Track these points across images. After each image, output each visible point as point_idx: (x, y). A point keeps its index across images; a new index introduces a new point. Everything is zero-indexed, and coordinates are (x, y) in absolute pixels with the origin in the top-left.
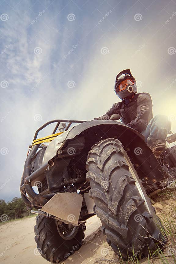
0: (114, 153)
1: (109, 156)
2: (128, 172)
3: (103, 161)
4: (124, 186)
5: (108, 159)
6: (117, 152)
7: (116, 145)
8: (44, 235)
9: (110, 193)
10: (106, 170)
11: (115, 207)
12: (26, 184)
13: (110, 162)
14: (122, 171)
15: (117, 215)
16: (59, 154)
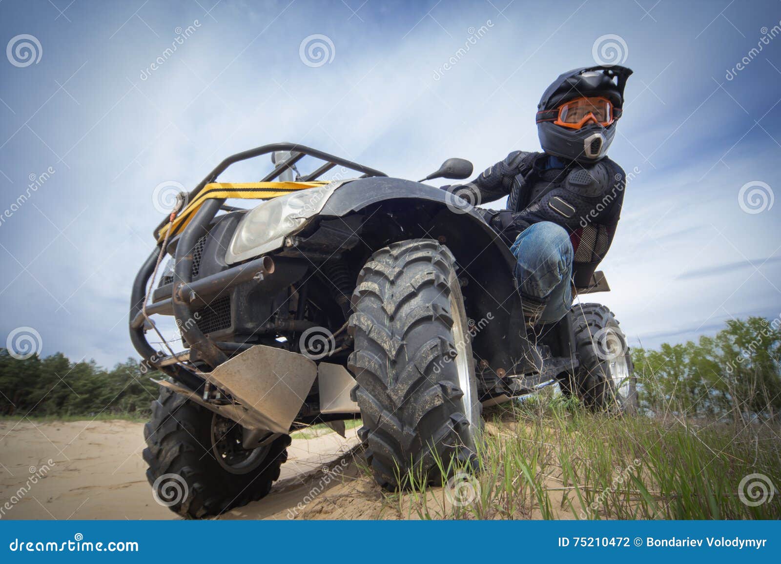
0: (428, 284)
1: (416, 288)
2: (448, 332)
3: (399, 298)
4: (431, 358)
5: (412, 295)
6: (436, 283)
7: (439, 264)
8: (174, 449)
9: (397, 366)
10: (400, 319)
11: (402, 393)
12: (180, 303)
13: (415, 302)
14: (435, 327)
15: (401, 409)
16: (288, 245)
